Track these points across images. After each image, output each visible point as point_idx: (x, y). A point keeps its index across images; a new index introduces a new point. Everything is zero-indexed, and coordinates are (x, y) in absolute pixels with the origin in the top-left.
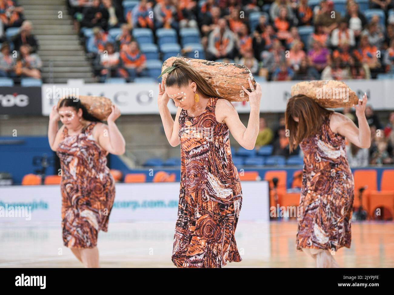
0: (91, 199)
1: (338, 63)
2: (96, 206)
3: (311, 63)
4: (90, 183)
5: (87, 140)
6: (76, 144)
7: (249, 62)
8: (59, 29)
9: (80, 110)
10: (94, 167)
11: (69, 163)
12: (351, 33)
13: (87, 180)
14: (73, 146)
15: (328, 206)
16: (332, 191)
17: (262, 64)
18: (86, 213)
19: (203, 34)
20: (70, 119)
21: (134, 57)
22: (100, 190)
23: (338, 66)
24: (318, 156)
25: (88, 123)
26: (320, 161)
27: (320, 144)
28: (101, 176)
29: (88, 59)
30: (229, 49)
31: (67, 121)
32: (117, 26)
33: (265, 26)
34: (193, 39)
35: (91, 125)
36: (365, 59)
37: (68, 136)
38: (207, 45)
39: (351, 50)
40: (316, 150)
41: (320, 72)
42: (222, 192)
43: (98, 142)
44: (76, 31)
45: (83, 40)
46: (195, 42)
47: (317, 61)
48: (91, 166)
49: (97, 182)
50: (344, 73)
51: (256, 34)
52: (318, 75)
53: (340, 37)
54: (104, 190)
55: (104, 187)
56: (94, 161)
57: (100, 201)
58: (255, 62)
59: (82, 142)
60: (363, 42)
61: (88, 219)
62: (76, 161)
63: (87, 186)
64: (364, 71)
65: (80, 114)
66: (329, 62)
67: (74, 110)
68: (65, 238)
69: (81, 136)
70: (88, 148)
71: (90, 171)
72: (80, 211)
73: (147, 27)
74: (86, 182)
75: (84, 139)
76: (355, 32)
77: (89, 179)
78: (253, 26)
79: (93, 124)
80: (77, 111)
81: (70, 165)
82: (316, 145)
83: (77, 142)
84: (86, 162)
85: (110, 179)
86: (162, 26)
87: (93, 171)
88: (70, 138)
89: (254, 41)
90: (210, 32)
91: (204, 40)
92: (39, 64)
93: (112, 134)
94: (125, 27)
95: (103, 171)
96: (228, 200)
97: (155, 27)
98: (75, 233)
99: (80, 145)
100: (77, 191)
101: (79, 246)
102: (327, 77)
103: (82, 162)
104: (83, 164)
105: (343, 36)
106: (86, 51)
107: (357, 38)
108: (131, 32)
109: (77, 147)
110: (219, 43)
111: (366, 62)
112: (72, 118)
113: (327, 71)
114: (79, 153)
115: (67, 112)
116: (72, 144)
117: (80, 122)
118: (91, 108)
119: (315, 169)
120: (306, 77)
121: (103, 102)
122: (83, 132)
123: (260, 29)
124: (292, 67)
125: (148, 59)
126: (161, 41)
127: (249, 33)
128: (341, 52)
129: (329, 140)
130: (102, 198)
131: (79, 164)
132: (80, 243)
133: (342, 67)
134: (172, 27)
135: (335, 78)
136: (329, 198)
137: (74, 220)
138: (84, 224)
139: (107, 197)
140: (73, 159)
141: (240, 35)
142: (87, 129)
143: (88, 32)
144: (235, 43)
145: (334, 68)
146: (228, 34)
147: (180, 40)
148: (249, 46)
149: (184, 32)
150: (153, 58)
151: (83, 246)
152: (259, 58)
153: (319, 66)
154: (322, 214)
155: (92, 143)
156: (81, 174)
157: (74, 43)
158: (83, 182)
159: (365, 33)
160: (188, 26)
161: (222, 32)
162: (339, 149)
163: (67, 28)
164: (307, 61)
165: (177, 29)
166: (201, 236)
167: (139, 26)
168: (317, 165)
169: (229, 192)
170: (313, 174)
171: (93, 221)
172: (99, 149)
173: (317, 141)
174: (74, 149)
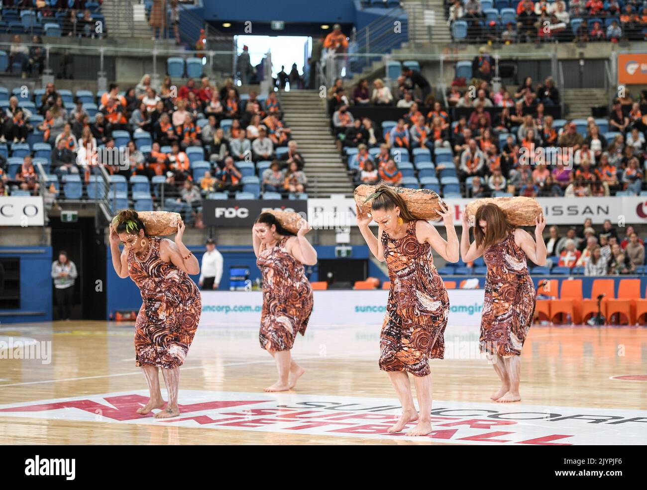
0: (287, 305)
1: (580, 181)
2: (291, 312)
3: (555, 181)
4: (287, 291)
5: (280, 252)
6: (270, 257)
7: (498, 179)
8: (323, 148)
9: (274, 226)
10: (289, 276)
11: (267, 273)
12: (592, 153)
13: (284, 288)
14: (268, 258)
15: (521, 315)
16: (523, 301)
17: (509, 181)
18: (283, 319)
19: (455, 153)
20: (263, 234)
21: (391, 174)
22: (296, 297)
23: (580, 183)
24: (505, 268)
25: (282, 237)
26: (507, 273)
27: (508, 258)
28: (297, 285)
29: (349, 175)
30: (479, 167)
31: (262, 236)
32: (375, 146)
33: (513, 146)
34: (447, 158)
35: (284, 238)
36: (605, 177)
37: (265, 249)
38: (459, 162)
39: (591, 168)
40: (504, 263)
41: (564, 188)
42: (432, 305)
43: (292, 254)
44: (339, 150)
45: (346, 158)
46: (448, 160)
47: (560, 179)
48: (286, 275)
49: (293, 290)
50: (586, 189)
51: (504, 154)
52: (562, 192)
53: (582, 157)
54: (300, 298)
55: (300, 294)
56: (289, 270)
57: (295, 308)
58: (503, 179)
59: (276, 255)
60: (603, 162)
61: (284, 324)
62: (272, 272)
63: (283, 294)
64: (604, 187)
65: (274, 229)
66: (572, 180)
67: (267, 225)
68: (261, 342)
69: (276, 248)
70: (281, 260)
71: (286, 280)
72: (276, 317)
73: (404, 146)
74: (282, 291)
75: (278, 251)
76: (596, 152)
77: (286, 288)
78: (502, 146)
79: (287, 237)
80: (271, 227)
81: (268, 275)
82: (504, 259)
83: (272, 254)
84: (281, 272)
85: (307, 288)
86: (419, 145)
87: (289, 280)
88: (267, 250)
89: (503, 159)
90: (463, 150)
91: (457, 158)
92: (305, 179)
93: (303, 247)
94: (383, 145)
95: (300, 279)
96: (438, 312)
97: (410, 146)
98: (271, 337)
99: (274, 258)
100: (275, 299)
101: (275, 349)
102: (570, 193)
103: (278, 273)
104: (279, 274)
105: (585, 155)
106: (348, 168)
107: (598, 158)
108: (389, 151)
109: (271, 259)
110: (471, 161)
111: (606, 181)
112: (265, 233)
113: (570, 188)
114: (273, 265)
115: (260, 228)
116: (267, 257)
117: (274, 237)
118: (285, 224)
119: (504, 281)
120: (550, 194)
121: (295, 218)
122: (277, 245)
123: (508, 149)
124: (538, 184)
125: (404, 176)
126: (416, 160)
127: (498, 152)
128: (582, 171)
129: (515, 253)
130: (297, 306)
131: (275, 274)
132: (275, 347)
133: (584, 185)
134: (426, 146)
135: (577, 195)
136: (521, 307)
137: (270, 325)
138: (280, 329)
139: (303, 304)
140: (269, 270)
141: (490, 154)
142: (280, 243)
143: (350, 151)
144: (485, 161)
145: (577, 186)
146: (478, 153)
147: (434, 158)
148: (498, 165)
149: (438, 151)
150: (410, 175)
151: (278, 349)
152: (507, 177)
153: (562, 183)
154: (516, 323)
155: (286, 254)
156: (278, 284)
157: (337, 161)
158: (280, 291)
159: (606, 154)
160: (442, 146)
161: (473, 151)
162: (522, 261)
163: (331, 147)
164: (552, 179)
165: (432, 149)
166: (415, 348)
167: (396, 145)
168: (504, 276)
169: (438, 304)
170: (501, 284)
171: (289, 326)
172: (293, 259)
173: (505, 255)
174: (269, 262)
